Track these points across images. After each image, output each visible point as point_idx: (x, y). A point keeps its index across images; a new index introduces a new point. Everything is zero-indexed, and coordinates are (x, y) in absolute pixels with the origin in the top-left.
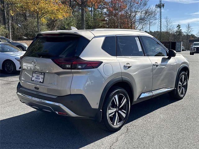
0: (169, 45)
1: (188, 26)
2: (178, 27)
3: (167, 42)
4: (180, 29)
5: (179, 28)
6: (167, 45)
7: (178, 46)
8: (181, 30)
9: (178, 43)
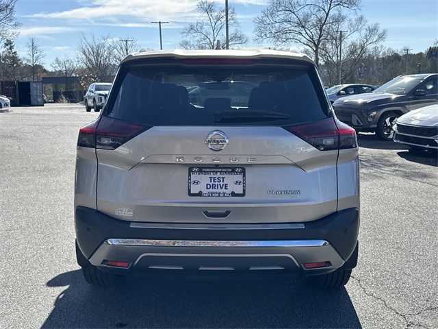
0: (14, 90)
1: (31, 44)
2: (6, 45)
3: (7, 82)
4: (13, 51)
5: (11, 48)
6: (7, 89)
7: (35, 91)
8: (15, 52)
9: (35, 85)
